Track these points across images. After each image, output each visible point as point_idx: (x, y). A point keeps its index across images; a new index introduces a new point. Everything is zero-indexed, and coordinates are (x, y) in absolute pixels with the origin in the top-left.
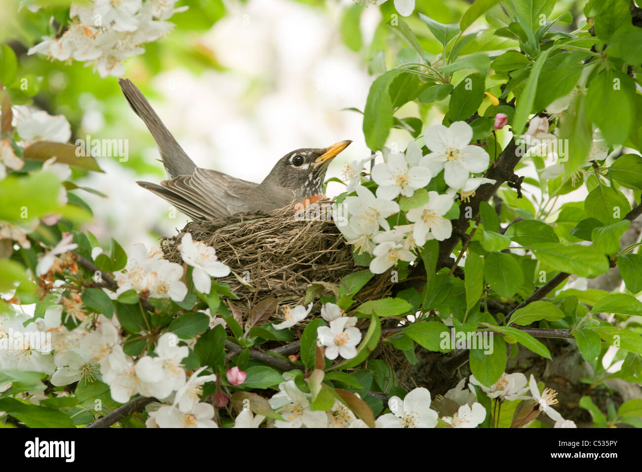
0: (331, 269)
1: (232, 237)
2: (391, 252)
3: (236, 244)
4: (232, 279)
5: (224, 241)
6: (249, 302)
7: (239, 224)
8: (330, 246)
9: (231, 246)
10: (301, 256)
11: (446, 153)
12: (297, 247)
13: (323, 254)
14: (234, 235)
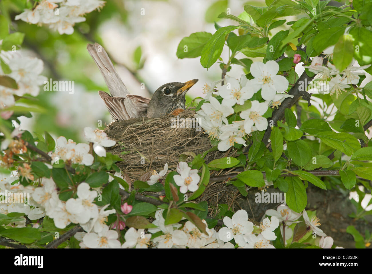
0: (196, 149)
1: (137, 130)
2: (230, 138)
3: (139, 134)
4: (137, 155)
5: (132, 132)
6: (146, 169)
7: (142, 122)
8: (196, 136)
9: (136, 135)
10: (178, 141)
11: (263, 79)
12: (176, 136)
13: (191, 140)
14: (138, 128)
